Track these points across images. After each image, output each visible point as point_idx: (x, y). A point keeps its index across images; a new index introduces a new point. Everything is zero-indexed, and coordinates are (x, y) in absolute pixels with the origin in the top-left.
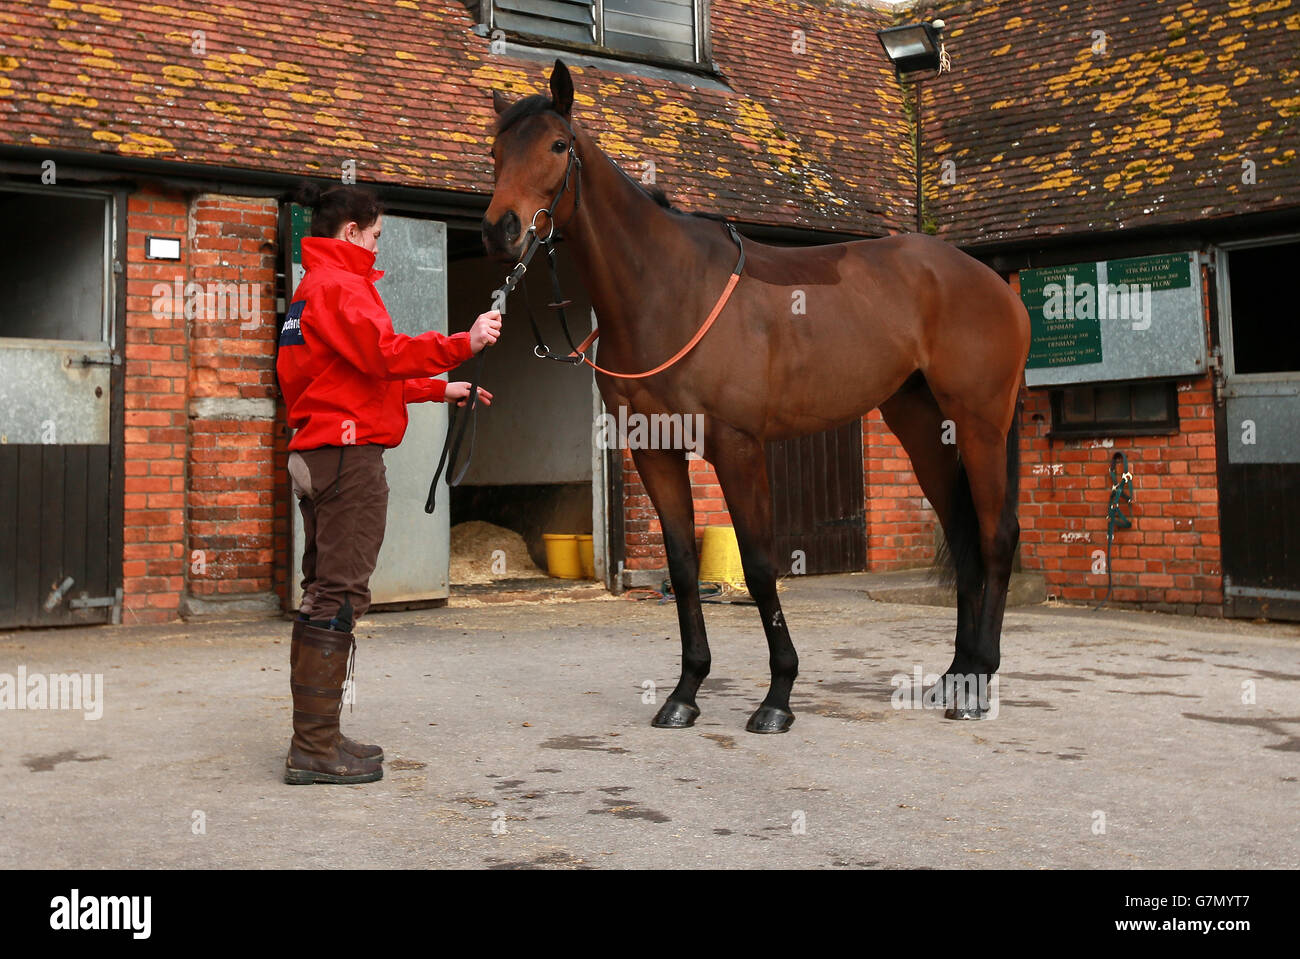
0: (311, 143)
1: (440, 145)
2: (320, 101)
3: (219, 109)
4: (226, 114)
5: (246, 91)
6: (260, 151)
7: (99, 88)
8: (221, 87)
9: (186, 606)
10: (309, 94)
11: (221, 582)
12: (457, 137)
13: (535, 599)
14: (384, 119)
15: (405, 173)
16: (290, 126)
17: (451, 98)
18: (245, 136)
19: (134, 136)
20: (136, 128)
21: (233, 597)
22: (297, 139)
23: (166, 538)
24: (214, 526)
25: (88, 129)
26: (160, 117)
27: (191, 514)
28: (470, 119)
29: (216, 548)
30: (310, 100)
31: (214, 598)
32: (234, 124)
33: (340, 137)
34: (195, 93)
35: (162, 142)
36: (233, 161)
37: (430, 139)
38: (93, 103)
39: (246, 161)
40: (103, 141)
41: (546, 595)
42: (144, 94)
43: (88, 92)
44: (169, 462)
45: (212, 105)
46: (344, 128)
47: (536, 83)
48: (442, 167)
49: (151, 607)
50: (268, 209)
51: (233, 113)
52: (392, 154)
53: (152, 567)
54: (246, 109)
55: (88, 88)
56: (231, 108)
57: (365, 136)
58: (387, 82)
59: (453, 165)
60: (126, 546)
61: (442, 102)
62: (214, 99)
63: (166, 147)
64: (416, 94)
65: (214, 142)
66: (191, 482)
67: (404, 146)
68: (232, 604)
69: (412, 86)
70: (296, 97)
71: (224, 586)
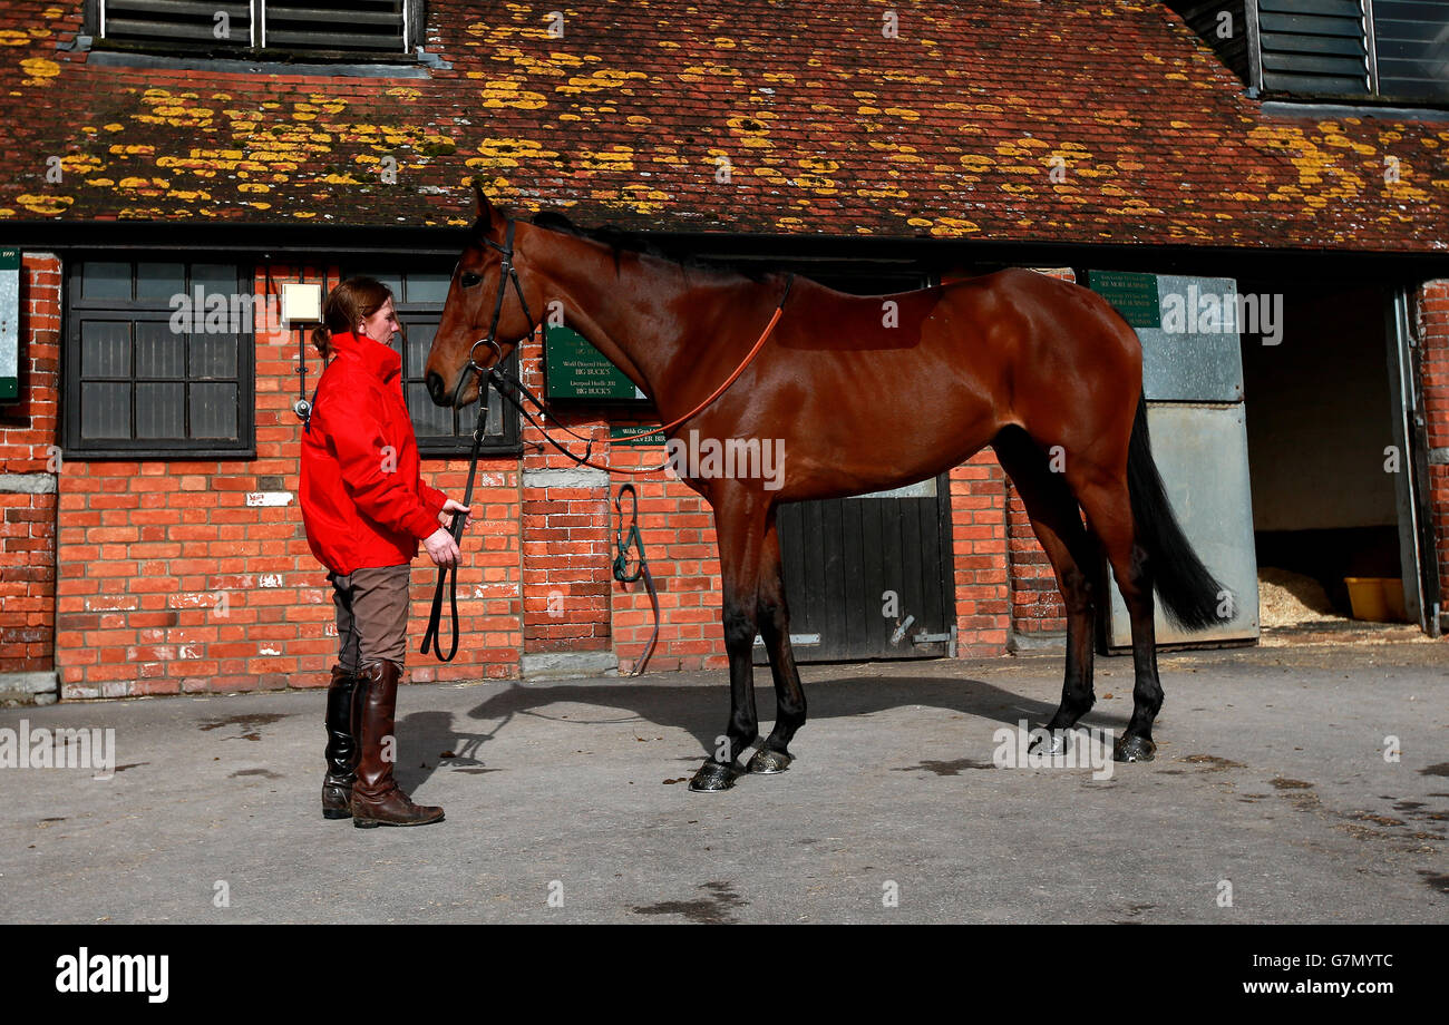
0: (1102, 214)
1: (1223, 205)
2: (1104, 174)
3: (1013, 189)
4: (1021, 193)
5: (1036, 171)
6: (1055, 224)
7: (907, 181)
8: (1013, 169)
9: (1013, 642)
10: (1093, 168)
11: (1044, 620)
12: (1239, 196)
13: (1346, 640)
14: (1167, 185)
15: (1193, 234)
16: (1079, 199)
17: (1229, 160)
18: (1040, 212)
19: (942, 220)
20: (944, 214)
21: (1056, 634)
22: (1087, 211)
23: (992, 580)
24: (1034, 570)
25: (903, 217)
26: (963, 201)
27: (1012, 558)
28: (1250, 178)
29: (1037, 589)
30: (1095, 174)
31: (1039, 635)
32: (1029, 201)
33: (1127, 206)
34: (991, 177)
35: (968, 223)
36: (1033, 236)
37: (1213, 200)
38: (905, 194)
39: (1043, 234)
40: (917, 226)
41: (1359, 637)
42: (947, 182)
43: (899, 184)
44: (990, 512)
45: (1006, 187)
46: (1129, 198)
47: (1313, 138)
48: (1227, 227)
49: (982, 643)
50: (1067, 277)
51: (1026, 192)
52: (1179, 218)
53: (981, 607)
54: (1038, 187)
55: (898, 182)
56: (1024, 188)
57: (1150, 203)
58: (1165, 152)
59: (1238, 223)
60: (957, 588)
61: (1221, 165)
62: (1008, 181)
63: (972, 227)
64: (1196, 160)
65: (1014, 220)
66: (1011, 529)
67: (1188, 209)
68: (1053, 640)
69: (1189, 152)
70: (1082, 172)
71: (1046, 625)
